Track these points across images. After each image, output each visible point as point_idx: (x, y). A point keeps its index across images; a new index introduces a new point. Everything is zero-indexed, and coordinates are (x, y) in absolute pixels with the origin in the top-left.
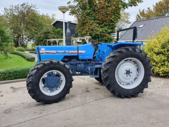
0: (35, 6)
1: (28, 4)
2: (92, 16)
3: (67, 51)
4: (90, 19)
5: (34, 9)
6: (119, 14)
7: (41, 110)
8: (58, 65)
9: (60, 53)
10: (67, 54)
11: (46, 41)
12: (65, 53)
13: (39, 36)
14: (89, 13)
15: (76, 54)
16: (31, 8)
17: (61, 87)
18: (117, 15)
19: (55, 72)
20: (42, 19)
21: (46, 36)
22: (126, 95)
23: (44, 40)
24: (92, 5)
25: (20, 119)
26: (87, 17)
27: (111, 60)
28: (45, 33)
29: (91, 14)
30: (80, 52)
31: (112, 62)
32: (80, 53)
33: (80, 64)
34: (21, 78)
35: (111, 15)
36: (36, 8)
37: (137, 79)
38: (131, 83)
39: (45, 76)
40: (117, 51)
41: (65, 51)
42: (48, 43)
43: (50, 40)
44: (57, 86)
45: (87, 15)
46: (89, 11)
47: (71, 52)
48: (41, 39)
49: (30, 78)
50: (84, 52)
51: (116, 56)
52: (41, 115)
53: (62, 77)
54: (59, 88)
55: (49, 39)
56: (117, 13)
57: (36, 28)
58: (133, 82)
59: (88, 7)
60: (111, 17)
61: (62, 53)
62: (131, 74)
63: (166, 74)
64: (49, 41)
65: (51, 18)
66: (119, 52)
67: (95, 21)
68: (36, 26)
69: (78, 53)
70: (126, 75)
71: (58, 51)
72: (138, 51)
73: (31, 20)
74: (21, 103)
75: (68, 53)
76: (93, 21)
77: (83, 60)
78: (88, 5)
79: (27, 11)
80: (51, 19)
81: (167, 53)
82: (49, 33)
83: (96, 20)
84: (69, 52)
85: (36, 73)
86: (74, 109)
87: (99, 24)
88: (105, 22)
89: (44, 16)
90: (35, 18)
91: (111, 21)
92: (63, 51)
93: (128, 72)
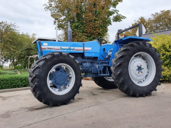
0: (15, 25)
1: (7, 23)
2: (80, 29)
3: (72, 48)
4: (79, 32)
5: (13, 27)
6: (106, 28)
9: (64, 49)
10: (72, 51)
11: (28, 58)
12: (70, 49)
13: (20, 53)
14: (78, 26)
15: (82, 52)
16: (11, 27)
17: (70, 85)
18: (105, 28)
20: (22, 38)
21: (28, 53)
23: (26, 57)
24: (80, 18)
26: (75, 29)
27: (123, 54)
28: (27, 49)
29: (79, 26)
30: (86, 48)
32: (87, 50)
35: (99, 28)
36: (16, 27)
37: (148, 76)
38: (142, 81)
41: (70, 47)
42: (30, 60)
43: (33, 56)
44: (65, 85)
45: (75, 28)
46: (77, 24)
47: (76, 48)
48: (23, 56)
50: (90, 49)
52: (53, 116)
53: (71, 73)
54: (69, 86)
55: (31, 55)
56: (105, 27)
57: (15, 47)
58: (144, 79)
59: (76, 20)
60: (99, 30)
61: (67, 49)
62: (142, 70)
64: (31, 58)
65: (31, 37)
66: (131, 45)
67: (84, 34)
68: (15, 45)
69: (84, 50)
70: (138, 72)
71: (63, 47)
73: (10, 38)
75: (73, 50)
76: (82, 34)
77: (89, 58)
78: (76, 18)
79: (6, 29)
80: (31, 39)
81: (163, 57)
82: (31, 49)
83: (85, 32)
84: (74, 48)
87: (88, 36)
88: (93, 35)
89: (24, 35)
90: (14, 37)
91: (99, 33)
92: (67, 48)
93: (140, 68)
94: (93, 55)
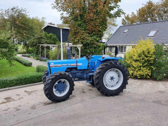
0: (25, 10)
1: (18, 8)
2: (83, 27)
3: (69, 64)
4: (81, 30)
5: (24, 12)
6: (105, 25)
7: (55, 106)
8: (65, 76)
9: (64, 66)
10: (69, 67)
11: (39, 45)
12: (68, 65)
13: (32, 41)
14: (81, 24)
15: (76, 66)
16: (22, 12)
17: (66, 90)
18: (104, 26)
19: (63, 80)
20: (33, 23)
21: (39, 41)
22: (111, 94)
23: (37, 45)
24: (83, 17)
25: (44, 112)
26: (78, 27)
27: (100, 70)
28: (38, 38)
29: (82, 25)
30: (78, 64)
31: (101, 72)
32: (79, 65)
33: (78, 73)
34: (29, 83)
35: (99, 26)
36: (26, 12)
37: (118, 83)
38: (114, 86)
39: (57, 83)
40: (104, 64)
42: (41, 48)
43: (43, 45)
44: (64, 90)
45: (78, 26)
46: (80, 23)
47: (71, 64)
48: (35, 44)
49: (47, 86)
50: (81, 64)
51: (104, 68)
53: (67, 83)
55: (42, 44)
56: (104, 24)
57: (27, 32)
58: (116, 85)
59: (79, 19)
60: (99, 27)
61: (66, 66)
62: (114, 79)
63: (142, 77)
64: (42, 46)
65: (41, 21)
66: (106, 65)
67: (86, 31)
68: (26, 30)
69: (77, 65)
70: (111, 80)
71: (63, 65)
72: (119, 64)
73: (22, 23)
74: (39, 103)
75: (70, 65)
76: (84, 31)
77: (80, 70)
78: (79, 17)
79: (18, 15)
80: (41, 22)
81: (142, 61)
82: (41, 38)
83: (86, 30)
85: (51, 82)
86: (77, 104)
87: (89, 33)
88: (94, 31)
89: (34, 19)
90: (25, 22)
91: (99, 31)
92: (66, 65)
93: (112, 78)
94: (83, 68)
